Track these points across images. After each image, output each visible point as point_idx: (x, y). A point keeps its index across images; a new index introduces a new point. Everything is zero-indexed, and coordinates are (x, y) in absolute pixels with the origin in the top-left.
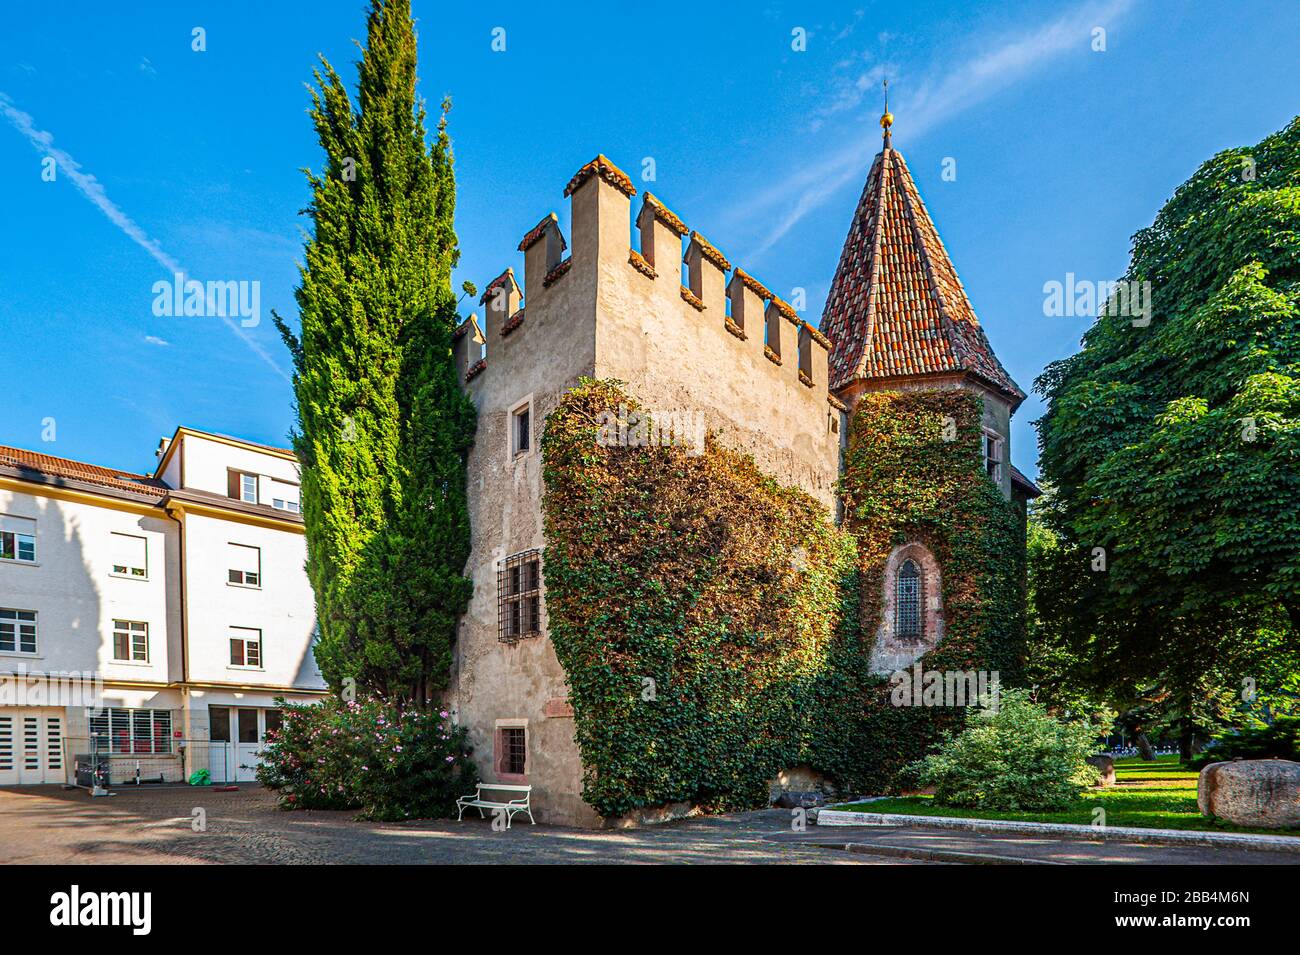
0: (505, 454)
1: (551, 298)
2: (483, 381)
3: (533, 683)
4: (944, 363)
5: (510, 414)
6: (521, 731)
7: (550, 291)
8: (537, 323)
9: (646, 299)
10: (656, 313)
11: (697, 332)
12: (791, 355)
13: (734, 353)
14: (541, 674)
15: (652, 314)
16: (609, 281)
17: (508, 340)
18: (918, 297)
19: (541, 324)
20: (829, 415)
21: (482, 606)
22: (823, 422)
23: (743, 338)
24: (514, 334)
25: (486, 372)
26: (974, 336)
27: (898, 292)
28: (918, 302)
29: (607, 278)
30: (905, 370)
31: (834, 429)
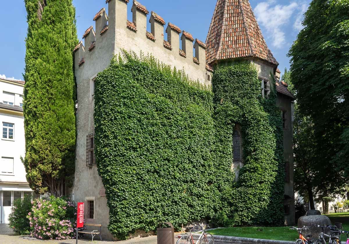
0: (90, 95)
1: (102, 39)
2: (84, 66)
3: (97, 183)
4: (246, 53)
5: (91, 80)
6: (93, 201)
7: (102, 37)
8: (99, 48)
9: (133, 39)
10: (137, 44)
11: (153, 49)
12: (190, 53)
13: (167, 55)
14: (99, 179)
15: (135, 45)
16: (119, 35)
17: (91, 53)
18: (239, 27)
19: (100, 48)
20: (206, 74)
21: (82, 152)
22: (204, 77)
23: (170, 49)
24: (93, 51)
25: (85, 64)
26: (260, 40)
27: (232, 25)
28: (239, 28)
29: (119, 34)
30: (232, 56)
31: (209, 79)
